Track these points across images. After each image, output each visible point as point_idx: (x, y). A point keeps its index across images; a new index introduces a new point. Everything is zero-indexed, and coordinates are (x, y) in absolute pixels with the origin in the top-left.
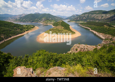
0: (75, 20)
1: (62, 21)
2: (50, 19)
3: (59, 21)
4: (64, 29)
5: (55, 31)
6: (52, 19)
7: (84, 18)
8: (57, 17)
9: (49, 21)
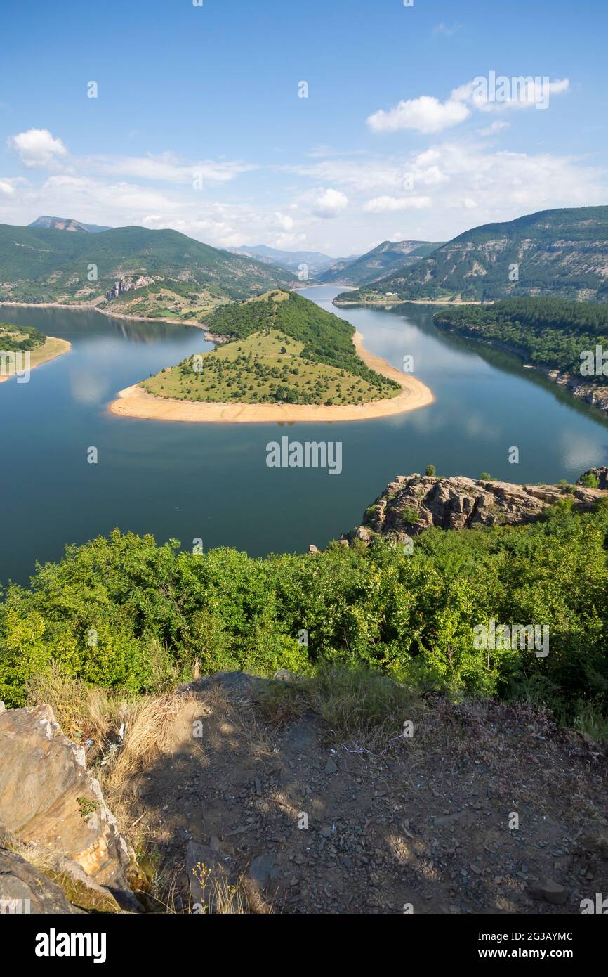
0: (395, 288)
1: (286, 296)
2: (185, 276)
3: (265, 297)
4: (304, 354)
5: (233, 374)
6: (205, 279)
7: (476, 266)
8: (248, 261)
9: (179, 291)
